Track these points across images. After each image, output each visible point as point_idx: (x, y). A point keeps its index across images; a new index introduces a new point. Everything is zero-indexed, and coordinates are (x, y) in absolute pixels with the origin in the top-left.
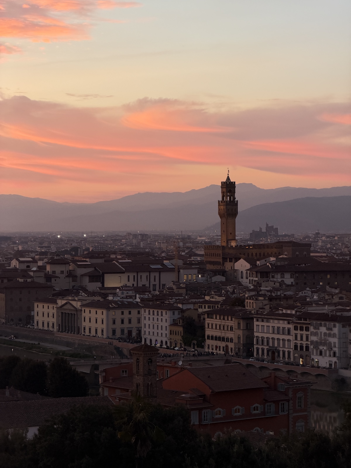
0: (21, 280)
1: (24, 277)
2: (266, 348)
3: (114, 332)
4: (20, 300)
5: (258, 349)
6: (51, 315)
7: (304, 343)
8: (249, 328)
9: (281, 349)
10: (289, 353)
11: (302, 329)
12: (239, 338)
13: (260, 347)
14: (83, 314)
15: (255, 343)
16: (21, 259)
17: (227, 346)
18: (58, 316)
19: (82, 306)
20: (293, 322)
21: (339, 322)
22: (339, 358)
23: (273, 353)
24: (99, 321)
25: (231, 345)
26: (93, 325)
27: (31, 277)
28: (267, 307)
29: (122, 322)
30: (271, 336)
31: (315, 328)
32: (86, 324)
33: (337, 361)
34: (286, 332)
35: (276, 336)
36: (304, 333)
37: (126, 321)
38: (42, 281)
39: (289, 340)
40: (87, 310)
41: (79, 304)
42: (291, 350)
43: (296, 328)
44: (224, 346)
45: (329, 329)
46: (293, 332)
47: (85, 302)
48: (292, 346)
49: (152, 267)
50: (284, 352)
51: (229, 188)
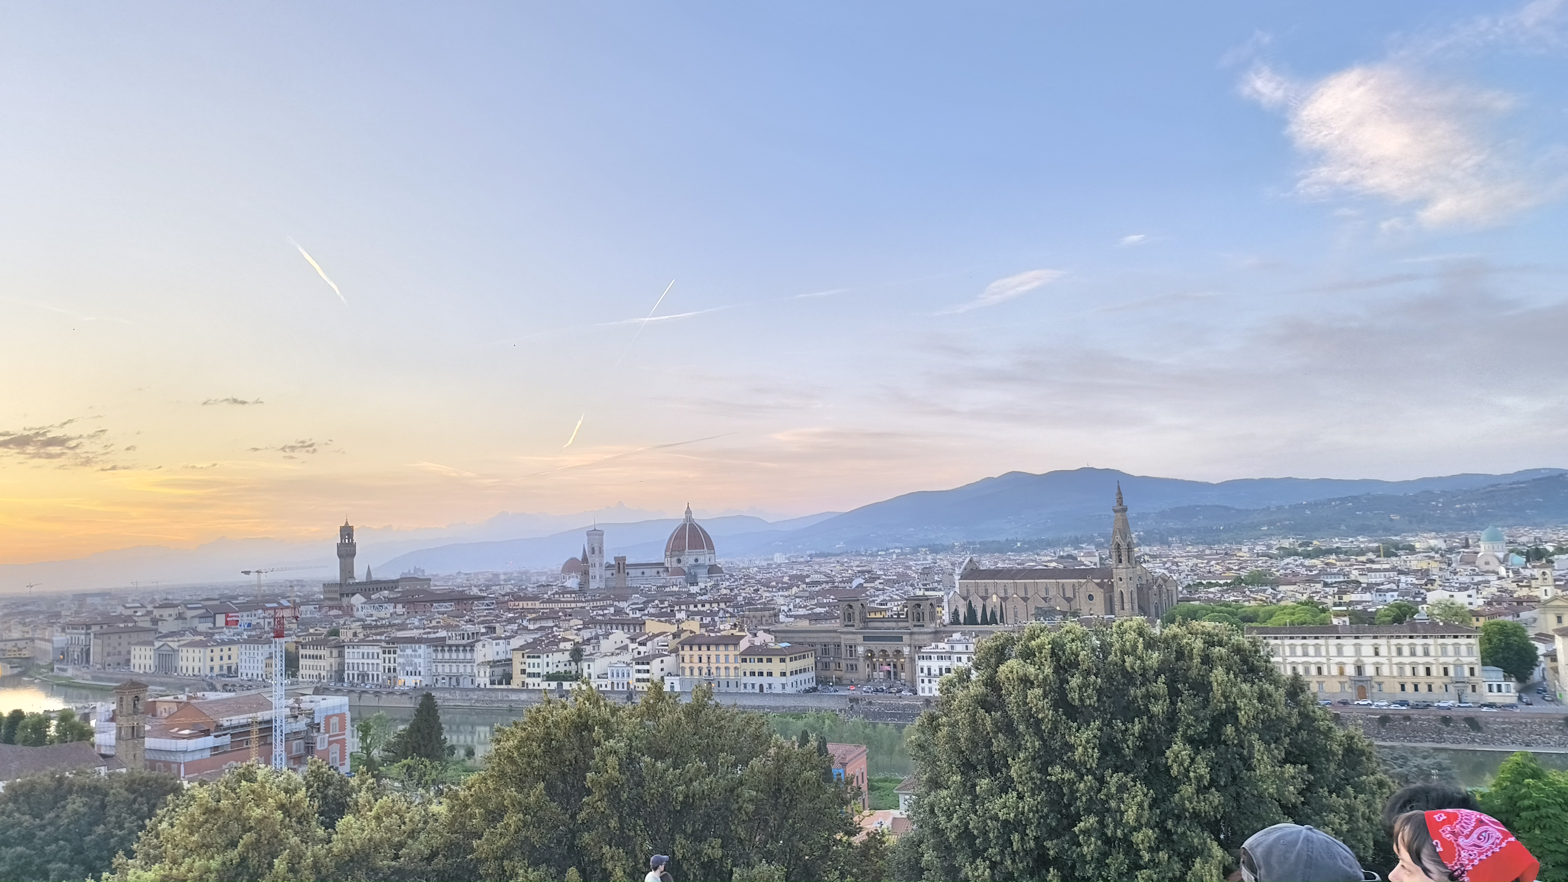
0: (122, 625)
1: (125, 621)
2: (356, 673)
3: (212, 669)
4: (120, 644)
5: (348, 675)
6: (148, 657)
7: (392, 665)
8: (341, 655)
9: (370, 673)
10: (378, 675)
11: (389, 653)
12: (331, 665)
13: (351, 672)
14: (181, 654)
15: (346, 669)
16: (127, 605)
17: (320, 674)
18: (155, 657)
19: (179, 646)
20: (382, 647)
21: (424, 643)
22: (424, 677)
23: (363, 676)
24: (197, 660)
25: (323, 673)
26: (190, 664)
27: (135, 622)
28: (361, 636)
29: (221, 659)
30: (361, 661)
31: (401, 651)
32: (183, 664)
33: (422, 679)
34: (376, 656)
35: (365, 661)
36: (392, 656)
37: (225, 658)
38: (148, 625)
39: (378, 664)
40: (185, 649)
41: (177, 644)
42: (380, 673)
43: (384, 652)
44: (317, 674)
45: (415, 651)
46: (381, 656)
47: (182, 643)
48: (381, 669)
49: (268, 605)
50: (373, 675)
51: (347, 532)
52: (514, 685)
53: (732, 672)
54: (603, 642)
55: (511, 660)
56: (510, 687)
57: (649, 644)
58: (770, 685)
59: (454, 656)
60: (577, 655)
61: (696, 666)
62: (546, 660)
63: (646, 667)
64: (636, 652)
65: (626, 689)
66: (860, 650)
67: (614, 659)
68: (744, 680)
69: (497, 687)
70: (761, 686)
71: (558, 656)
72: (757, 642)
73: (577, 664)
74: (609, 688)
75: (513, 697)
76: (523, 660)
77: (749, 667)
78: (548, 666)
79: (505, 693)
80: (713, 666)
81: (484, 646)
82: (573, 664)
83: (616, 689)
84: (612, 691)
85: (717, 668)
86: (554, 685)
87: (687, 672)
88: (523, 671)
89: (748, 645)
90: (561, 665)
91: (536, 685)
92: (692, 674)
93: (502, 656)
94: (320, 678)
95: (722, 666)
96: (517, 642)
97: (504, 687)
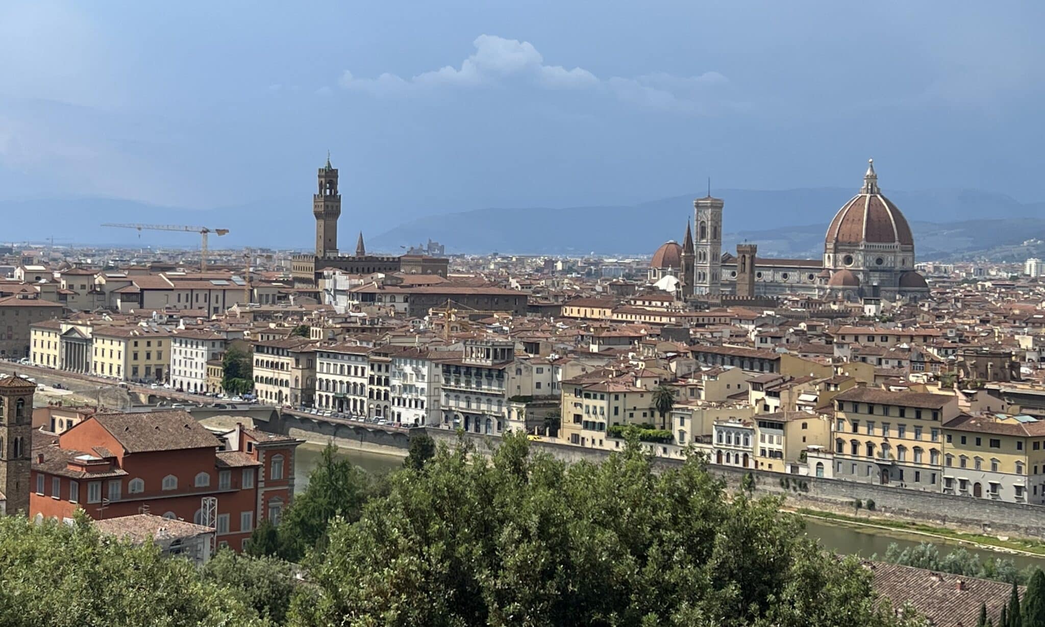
0: (19, 296)
2: (331, 395)
6: (52, 345)
7: (383, 388)
8: (311, 367)
9: (351, 397)
10: (362, 402)
11: (379, 369)
12: (297, 380)
13: (324, 394)
14: (95, 345)
15: (317, 388)
17: (280, 392)
19: (93, 333)
20: (368, 360)
21: (430, 359)
22: (429, 411)
23: (341, 402)
24: (115, 355)
25: (286, 391)
26: (107, 361)
27: (37, 293)
28: (340, 338)
29: (148, 357)
30: (338, 378)
31: (397, 368)
32: (98, 359)
33: (425, 415)
34: (359, 373)
35: (346, 379)
36: (384, 374)
37: (154, 356)
39: (362, 385)
40: (100, 339)
41: (90, 330)
42: (365, 399)
43: (372, 369)
44: (277, 392)
45: (417, 369)
46: (368, 372)
47: (97, 329)
48: (367, 392)
49: (214, 282)
50: (355, 401)
51: (329, 177)
52: (563, 439)
53: (925, 457)
54: (707, 384)
55: (559, 399)
56: (557, 441)
57: (784, 394)
58: (994, 486)
59: (474, 385)
60: (664, 400)
61: (863, 440)
62: (614, 403)
63: (775, 432)
64: (762, 403)
65: (741, 465)
67: (724, 414)
68: (948, 472)
69: (536, 438)
70: (977, 486)
71: (633, 400)
73: (662, 415)
74: (713, 460)
75: (560, 457)
76: (578, 400)
77: (956, 449)
78: (616, 413)
79: (547, 450)
80: (894, 443)
81: (519, 371)
82: (657, 414)
83: (724, 462)
84: (718, 466)
85: (901, 448)
87: (847, 449)
88: (578, 418)
89: (958, 413)
90: (638, 415)
91: (597, 442)
92: (855, 451)
93: (545, 391)
94: (280, 401)
95: (910, 445)
96: (570, 371)
97: (546, 439)
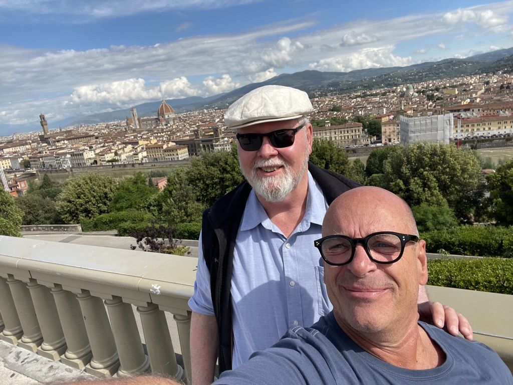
2: (48, 165)
3: (4, 167)
5: (46, 166)
7: (59, 162)
8: (42, 160)
11: (57, 158)
12: (40, 163)
20: (55, 156)
21: (67, 154)
22: (70, 164)
23: (51, 166)
25: (39, 166)
28: (48, 153)
29: (6, 164)
30: (49, 161)
31: (61, 157)
34: (53, 159)
35: (51, 161)
36: (59, 159)
39: (55, 162)
45: (65, 156)
46: (55, 159)
50: (54, 165)
51: (42, 117)
52: (98, 164)
53: (162, 155)
54: (125, 149)
55: (96, 157)
56: (98, 165)
57: (138, 148)
58: (174, 158)
59: (78, 157)
60: (116, 154)
61: (151, 154)
62: (107, 156)
63: (137, 156)
64: (135, 151)
65: (132, 163)
66: (201, 145)
67: (128, 154)
68: (166, 157)
69: (93, 165)
70: (171, 159)
71: (110, 155)
72: (169, 146)
73: (117, 156)
74: (127, 163)
75: (98, 168)
76: (99, 157)
77: (167, 154)
78: (108, 158)
79: (95, 167)
81: (87, 153)
82: (115, 156)
84: (128, 164)
85: (158, 155)
86: (111, 164)
87: (150, 156)
88: (100, 160)
89: (166, 147)
90: (112, 157)
91: (105, 164)
93: (93, 156)
95: (159, 154)
96: (97, 151)
97: (95, 165)
